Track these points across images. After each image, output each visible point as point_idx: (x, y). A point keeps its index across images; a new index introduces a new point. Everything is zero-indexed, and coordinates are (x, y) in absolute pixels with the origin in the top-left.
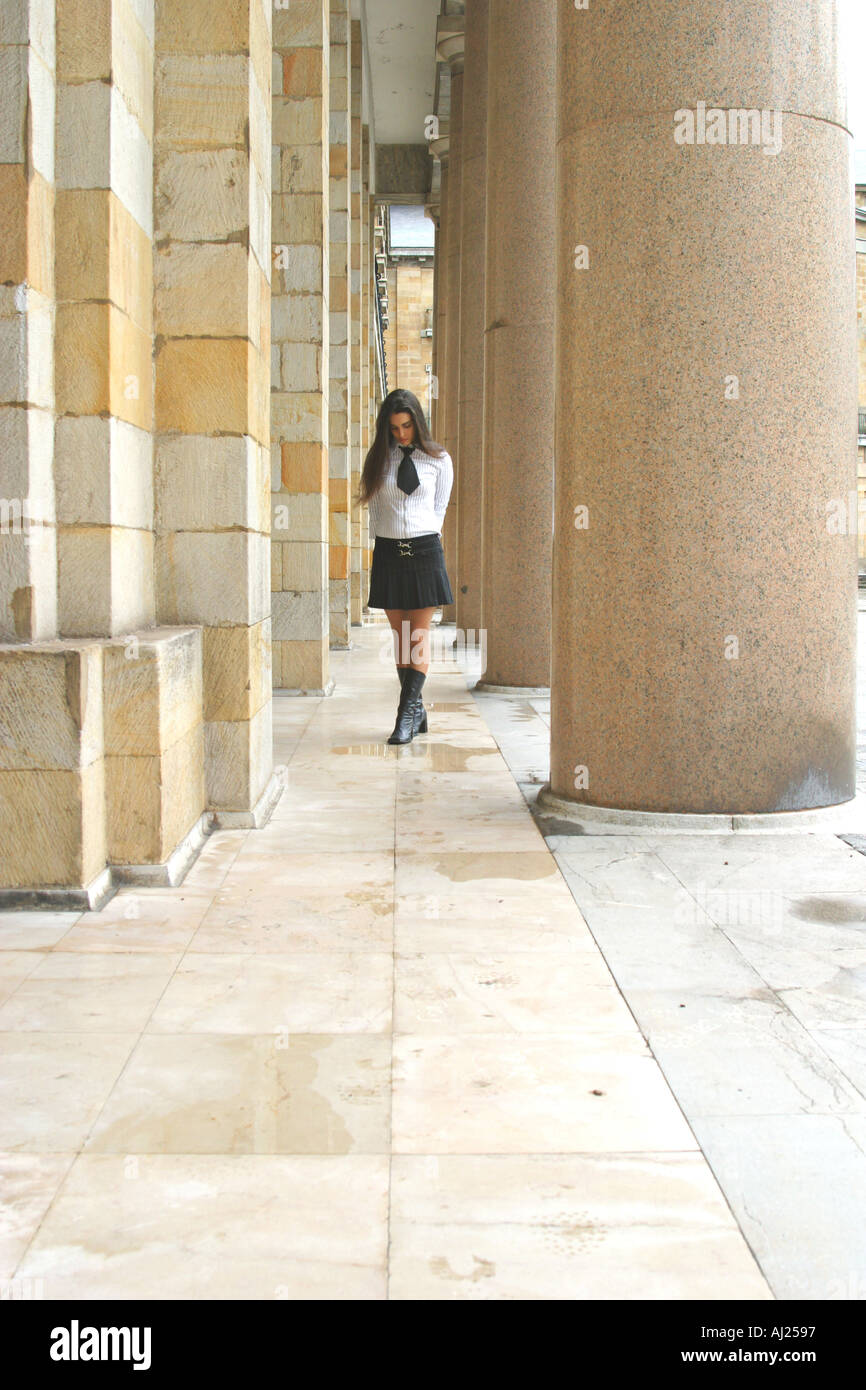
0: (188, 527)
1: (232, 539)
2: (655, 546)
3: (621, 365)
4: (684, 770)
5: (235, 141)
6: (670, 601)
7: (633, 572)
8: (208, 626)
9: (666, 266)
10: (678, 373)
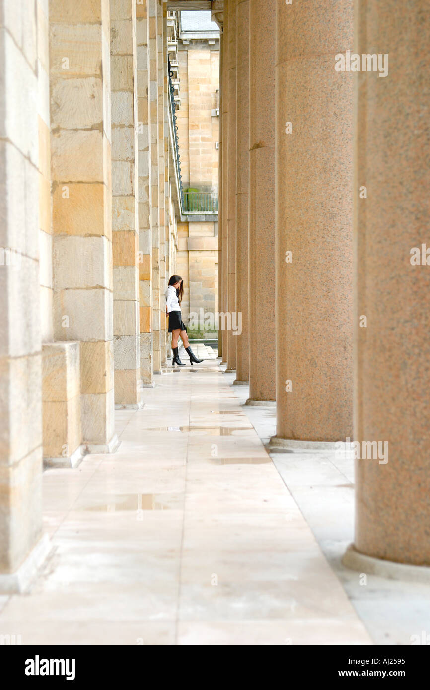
0: (71, 287)
1: (96, 292)
2: (329, 294)
3: (310, 195)
4: (347, 418)
5: (94, 73)
6: (337, 324)
7: (318, 309)
8: (83, 341)
9: (333, 140)
10: (340, 199)
